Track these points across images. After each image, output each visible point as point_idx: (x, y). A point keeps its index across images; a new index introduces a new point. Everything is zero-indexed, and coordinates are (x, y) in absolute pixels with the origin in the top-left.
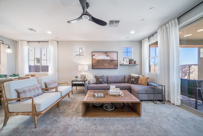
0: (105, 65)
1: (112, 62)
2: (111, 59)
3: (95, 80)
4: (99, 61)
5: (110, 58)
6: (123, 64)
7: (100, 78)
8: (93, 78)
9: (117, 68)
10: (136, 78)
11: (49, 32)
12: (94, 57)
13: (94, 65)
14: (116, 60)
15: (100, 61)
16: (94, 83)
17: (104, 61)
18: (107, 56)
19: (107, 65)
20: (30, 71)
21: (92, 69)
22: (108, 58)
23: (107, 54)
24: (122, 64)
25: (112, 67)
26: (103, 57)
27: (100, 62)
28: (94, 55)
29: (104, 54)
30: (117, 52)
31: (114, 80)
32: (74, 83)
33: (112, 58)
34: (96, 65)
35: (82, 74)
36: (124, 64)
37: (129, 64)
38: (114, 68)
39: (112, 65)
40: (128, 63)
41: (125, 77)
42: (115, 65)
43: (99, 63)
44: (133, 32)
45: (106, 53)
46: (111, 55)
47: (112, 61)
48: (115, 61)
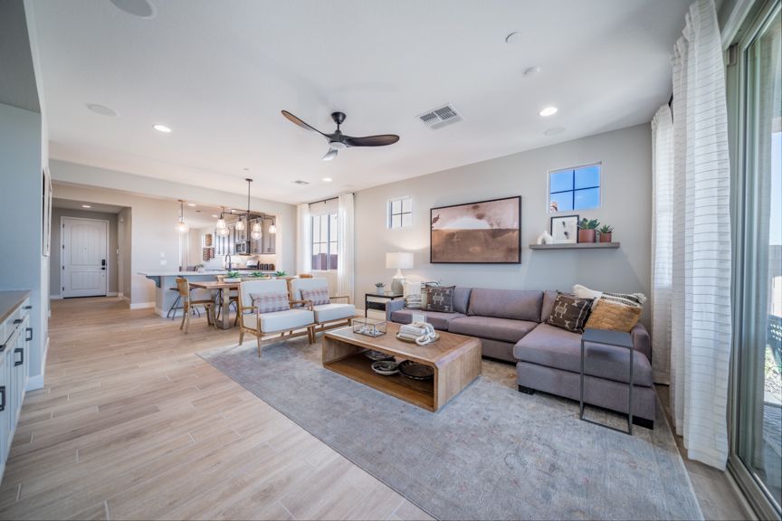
0: (471, 249)
1: (499, 239)
2: (495, 227)
3: (424, 297)
4: (451, 236)
5: (492, 225)
6: (544, 242)
7: (439, 295)
8: (418, 292)
9: (519, 262)
10: (575, 304)
11: (328, 180)
12: (435, 226)
13: (437, 250)
14: (514, 230)
15: (456, 237)
16: (418, 306)
17: (468, 235)
18: (480, 217)
19: (478, 249)
20: (314, 267)
21: (431, 262)
22: (483, 225)
23: (480, 211)
24: (539, 242)
25: (499, 256)
26: (466, 222)
27: (455, 240)
28: (436, 219)
29: (468, 210)
30: (520, 197)
31: (491, 305)
32: (370, 299)
33: (498, 224)
34: (443, 252)
35: (395, 277)
36: (547, 243)
37: (578, 242)
38: (504, 260)
39: (498, 248)
40: (572, 240)
41: (545, 299)
42: (510, 250)
43: (453, 243)
44: (549, 111)
45: (475, 205)
46: (493, 210)
47: (496, 233)
48: (511, 233)
